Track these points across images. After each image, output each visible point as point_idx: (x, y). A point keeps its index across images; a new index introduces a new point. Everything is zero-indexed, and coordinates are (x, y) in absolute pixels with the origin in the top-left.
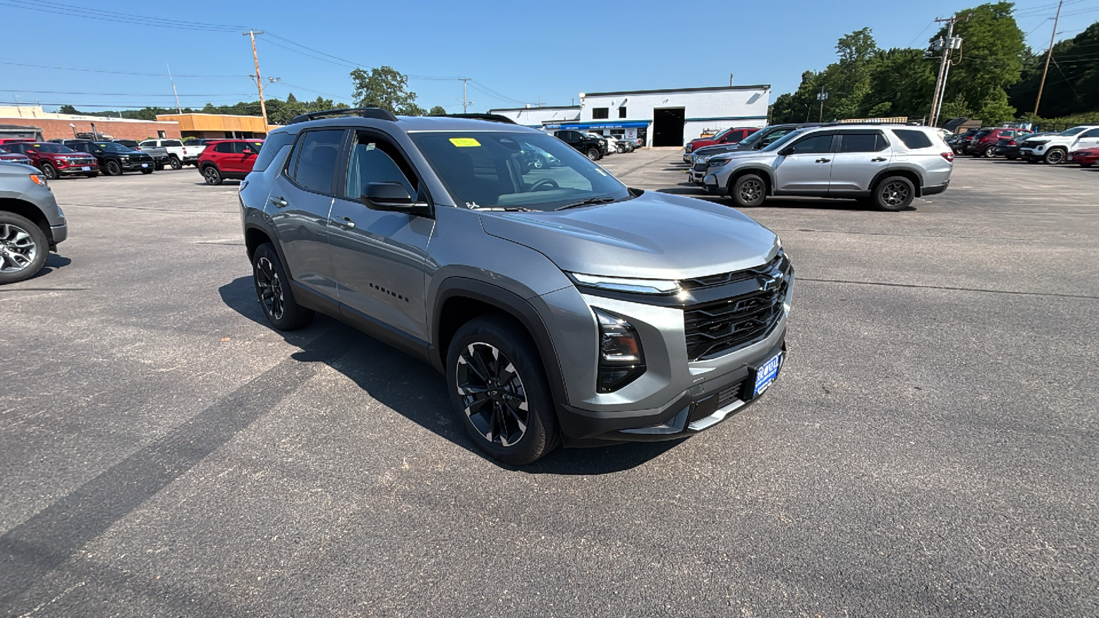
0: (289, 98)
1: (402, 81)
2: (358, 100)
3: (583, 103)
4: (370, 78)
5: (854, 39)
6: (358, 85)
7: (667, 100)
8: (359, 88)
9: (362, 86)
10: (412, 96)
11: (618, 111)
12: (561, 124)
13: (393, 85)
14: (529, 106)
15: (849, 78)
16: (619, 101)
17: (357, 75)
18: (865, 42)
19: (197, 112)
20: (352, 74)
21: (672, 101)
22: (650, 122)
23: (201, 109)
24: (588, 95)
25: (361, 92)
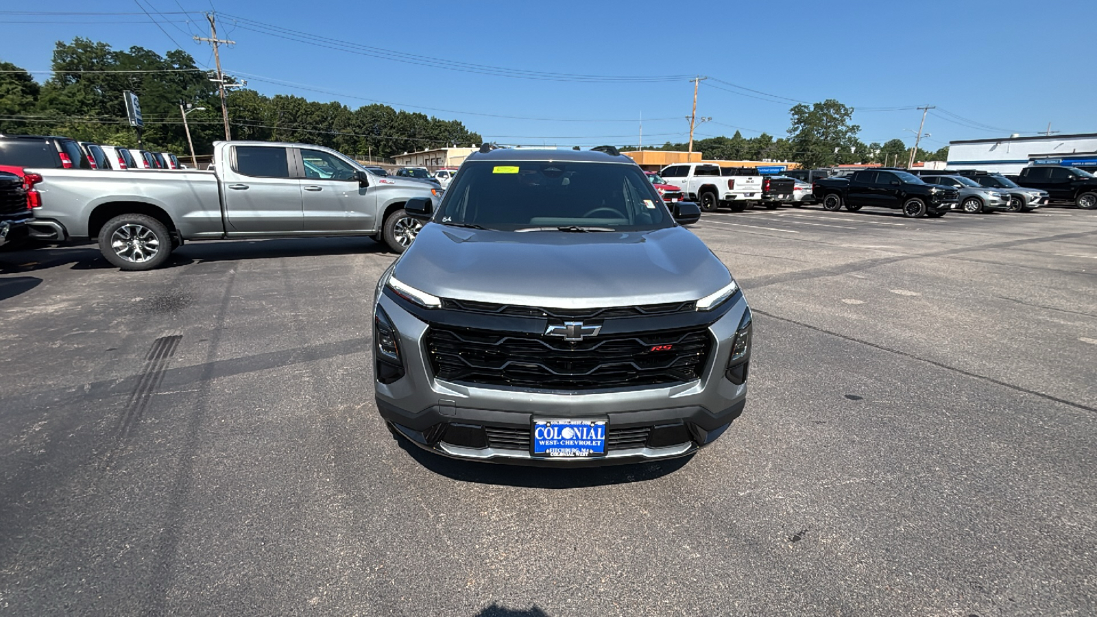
0: (735, 136)
1: (846, 114)
2: (793, 136)
4: (809, 113)
6: (796, 121)
8: (796, 123)
9: (799, 122)
10: (854, 129)
12: (1063, 159)
13: (835, 118)
14: (1016, 136)
17: (798, 110)
19: (658, 149)
20: (792, 110)
23: (661, 147)
25: (798, 127)
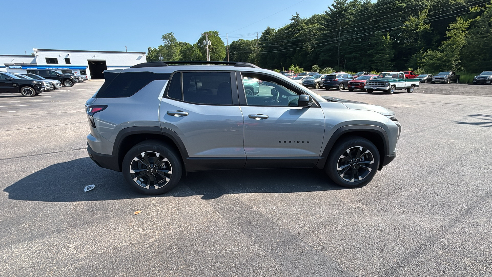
3: (37, 54)
5: (168, 36)
7: (95, 56)
11: (65, 60)
12: (21, 66)
15: (170, 51)
16: (64, 55)
18: (172, 38)
21: (99, 57)
22: (87, 67)
24: (39, 50)
